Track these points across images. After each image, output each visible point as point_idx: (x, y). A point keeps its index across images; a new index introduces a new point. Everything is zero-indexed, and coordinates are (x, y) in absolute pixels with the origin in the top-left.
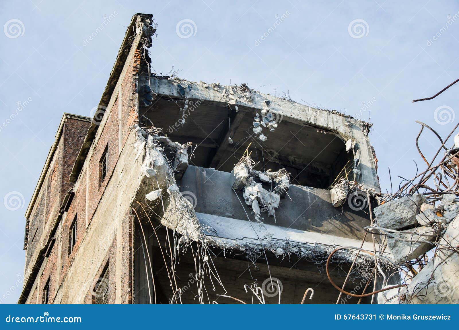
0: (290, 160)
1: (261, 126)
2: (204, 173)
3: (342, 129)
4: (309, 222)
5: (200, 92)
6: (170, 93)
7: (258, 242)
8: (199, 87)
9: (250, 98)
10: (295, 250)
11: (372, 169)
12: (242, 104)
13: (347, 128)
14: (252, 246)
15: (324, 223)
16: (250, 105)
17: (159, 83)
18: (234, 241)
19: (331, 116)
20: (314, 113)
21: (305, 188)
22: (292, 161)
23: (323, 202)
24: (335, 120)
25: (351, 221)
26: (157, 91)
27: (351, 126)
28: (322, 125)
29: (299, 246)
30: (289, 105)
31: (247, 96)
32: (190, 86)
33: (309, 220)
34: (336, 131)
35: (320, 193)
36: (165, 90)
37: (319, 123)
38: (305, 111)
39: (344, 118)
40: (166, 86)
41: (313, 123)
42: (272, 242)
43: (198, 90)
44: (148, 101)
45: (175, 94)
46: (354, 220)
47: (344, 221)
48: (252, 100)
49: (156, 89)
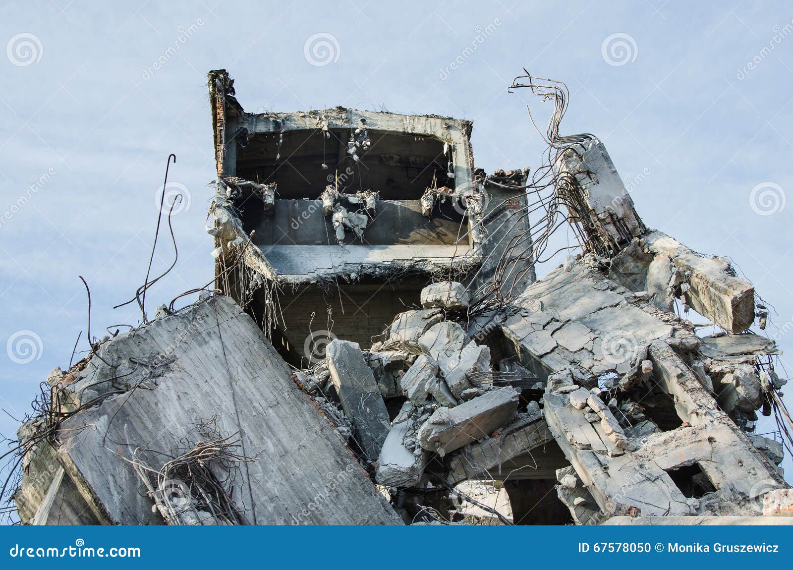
0: (411, 161)
1: (356, 145)
2: (297, 205)
3: (439, 132)
4: (398, 236)
5: (296, 123)
6: (266, 129)
7: (332, 271)
8: (295, 118)
9: (346, 118)
10: (371, 270)
11: (468, 169)
12: (338, 127)
13: (445, 131)
14: (324, 276)
15: (412, 234)
16: (347, 126)
17: (256, 122)
18: (305, 276)
19: (429, 121)
20: (412, 121)
21: (395, 202)
22: (413, 162)
23: (414, 213)
24: (433, 124)
25: (439, 227)
26: (254, 131)
27: (449, 127)
28: (420, 132)
29: (375, 266)
30: (386, 117)
31: (343, 118)
32: (288, 118)
33: (397, 233)
34: (433, 136)
35: (411, 205)
36: (261, 128)
37: (416, 132)
38: (403, 120)
39: (443, 121)
40: (263, 123)
41: (410, 132)
42: (346, 268)
43: (295, 120)
44: (245, 143)
45: (272, 130)
46: (442, 225)
47: (432, 228)
48: (348, 120)
49: (253, 128)
